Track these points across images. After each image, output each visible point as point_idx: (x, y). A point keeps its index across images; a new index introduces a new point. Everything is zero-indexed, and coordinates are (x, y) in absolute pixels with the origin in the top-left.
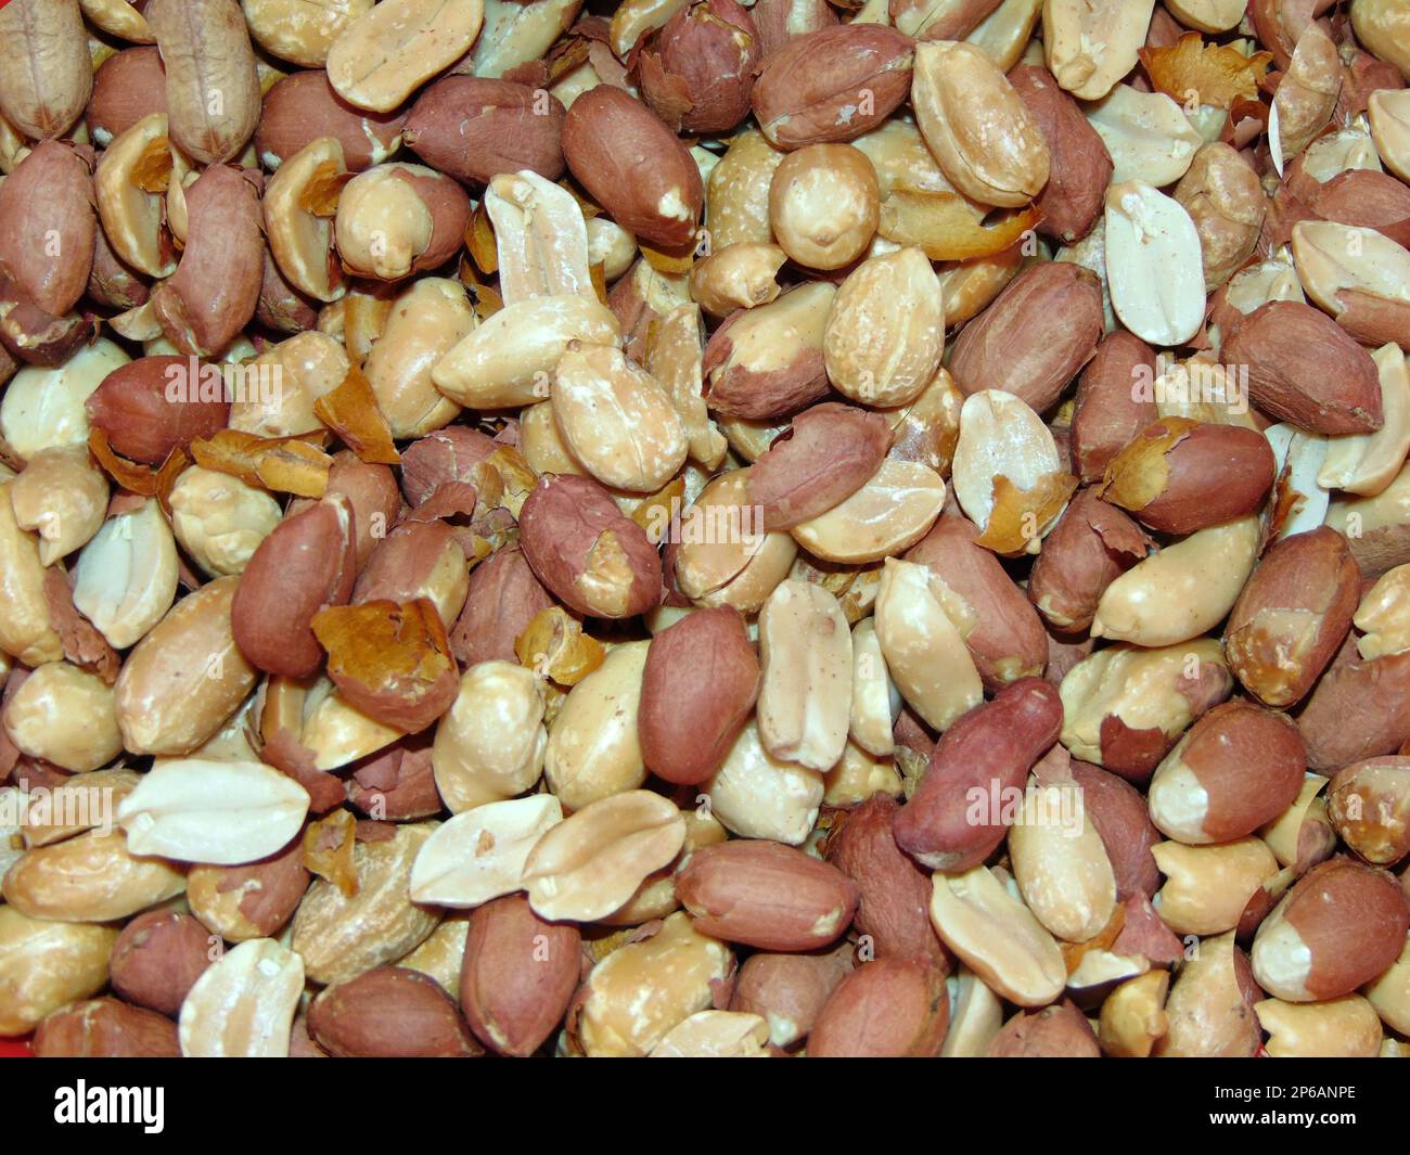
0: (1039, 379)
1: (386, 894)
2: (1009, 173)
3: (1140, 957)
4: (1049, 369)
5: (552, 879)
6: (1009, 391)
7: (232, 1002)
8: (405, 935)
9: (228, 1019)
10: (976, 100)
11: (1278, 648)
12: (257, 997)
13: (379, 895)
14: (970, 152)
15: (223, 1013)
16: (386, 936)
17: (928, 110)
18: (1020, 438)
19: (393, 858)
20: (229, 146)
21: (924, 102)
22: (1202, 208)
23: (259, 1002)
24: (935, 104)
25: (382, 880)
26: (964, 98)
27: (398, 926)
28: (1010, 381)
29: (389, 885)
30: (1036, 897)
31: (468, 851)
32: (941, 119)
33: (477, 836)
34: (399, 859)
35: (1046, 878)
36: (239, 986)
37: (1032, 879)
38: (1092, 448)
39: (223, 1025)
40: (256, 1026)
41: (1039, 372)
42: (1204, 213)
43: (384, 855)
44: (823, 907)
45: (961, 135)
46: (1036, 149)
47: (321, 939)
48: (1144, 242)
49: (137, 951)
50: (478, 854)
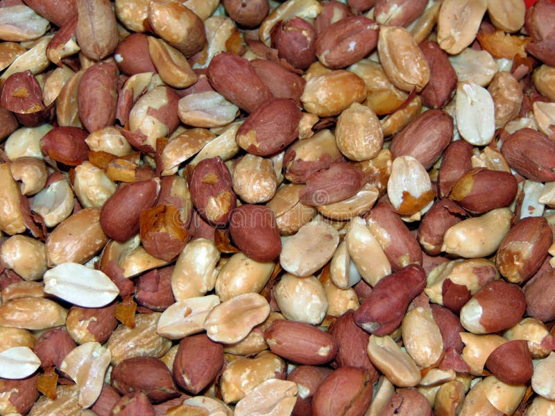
0: (425, 153)
1: (148, 331)
2: (413, 76)
3: (451, 371)
4: (429, 149)
5: (216, 326)
6: (413, 156)
7: (82, 363)
8: (153, 349)
9: (80, 370)
10: (402, 47)
11: (515, 256)
12: (92, 363)
13: (145, 331)
14: (398, 68)
15: (78, 367)
16: (146, 347)
17: (383, 52)
18: (416, 176)
19: (152, 320)
20: (104, 51)
21: (382, 49)
22: (496, 95)
23: (92, 365)
24: (386, 50)
25: (147, 327)
26: (397, 46)
27: (151, 344)
28: (413, 153)
29: (149, 329)
30: (410, 345)
31: (181, 315)
32: (388, 55)
33: (185, 309)
34: (154, 322)
35: (414, 337)
36: (85, 359)
37: (409, 338)
38: (445, 180)
39: (77, 372)
40: (91, 373)
41: (425, 150)
42: (497, 97)
43: (148, 319)
44: (323, 343)
45: (394, 61)
46: (424, 68)
47: (120, 345)
48: (472, 104)
49: (45, 340)
50: (186, 316)
